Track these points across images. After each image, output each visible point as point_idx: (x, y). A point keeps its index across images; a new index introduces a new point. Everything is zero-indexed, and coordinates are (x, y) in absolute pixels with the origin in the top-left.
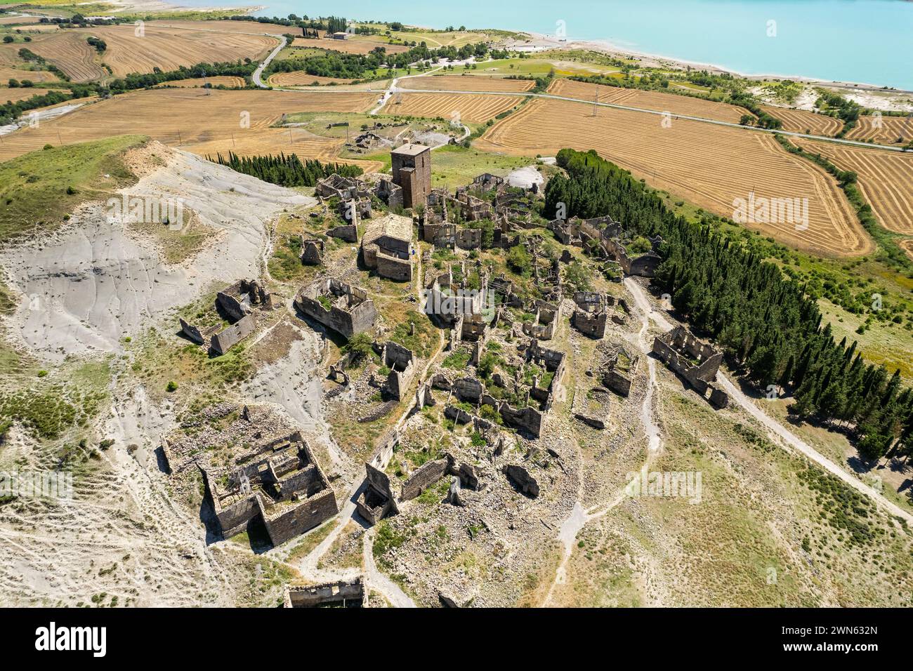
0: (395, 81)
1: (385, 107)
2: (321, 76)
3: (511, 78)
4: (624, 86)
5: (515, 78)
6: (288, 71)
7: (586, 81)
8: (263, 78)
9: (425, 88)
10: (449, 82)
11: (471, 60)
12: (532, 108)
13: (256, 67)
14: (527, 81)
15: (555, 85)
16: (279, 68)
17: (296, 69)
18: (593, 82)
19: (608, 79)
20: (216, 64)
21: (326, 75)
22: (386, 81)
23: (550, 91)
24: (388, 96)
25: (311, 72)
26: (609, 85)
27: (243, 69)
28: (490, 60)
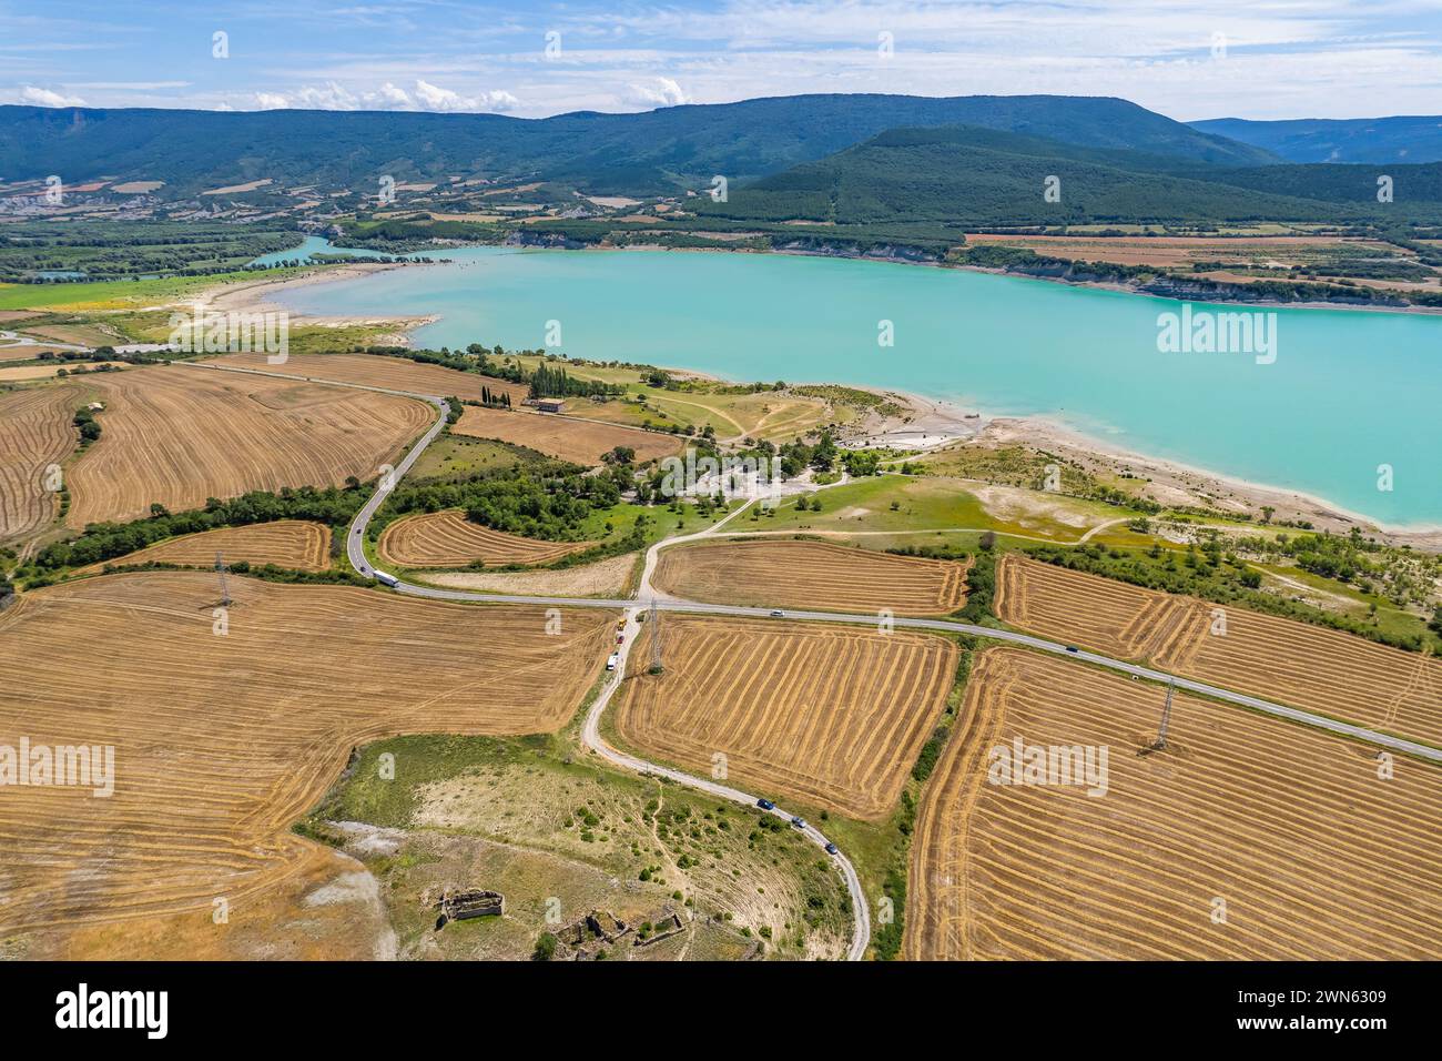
0: (652, 558)
1: (622, 690)
2: (495, 527)
3: (902, 553)
4: (1163, 585)
5: (911, 553)
6: (430, 509)
7: (1072, 566)
8: (372, 535)
9: (719, 597)
10: (770, 568)
11: (805, 481)
12: (989, 699)
13: (366, 497)
14: (941, 563)
15: (1007, 585)
16: (413, 500)
17: (447, 503)
18: (1088, 569)
19: (1114, 556)
20: (286, 491)
21: (504, 528)
22: (632, 557)
23: (1004, 608)
24: (632, 630)
25: (476, 517)
26: (1128, 580)
27: (337, 506)
28: (845, 479)
